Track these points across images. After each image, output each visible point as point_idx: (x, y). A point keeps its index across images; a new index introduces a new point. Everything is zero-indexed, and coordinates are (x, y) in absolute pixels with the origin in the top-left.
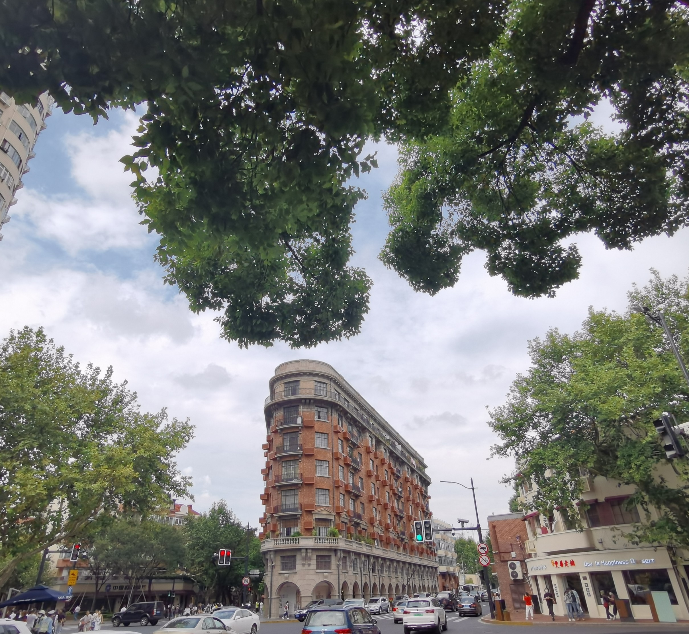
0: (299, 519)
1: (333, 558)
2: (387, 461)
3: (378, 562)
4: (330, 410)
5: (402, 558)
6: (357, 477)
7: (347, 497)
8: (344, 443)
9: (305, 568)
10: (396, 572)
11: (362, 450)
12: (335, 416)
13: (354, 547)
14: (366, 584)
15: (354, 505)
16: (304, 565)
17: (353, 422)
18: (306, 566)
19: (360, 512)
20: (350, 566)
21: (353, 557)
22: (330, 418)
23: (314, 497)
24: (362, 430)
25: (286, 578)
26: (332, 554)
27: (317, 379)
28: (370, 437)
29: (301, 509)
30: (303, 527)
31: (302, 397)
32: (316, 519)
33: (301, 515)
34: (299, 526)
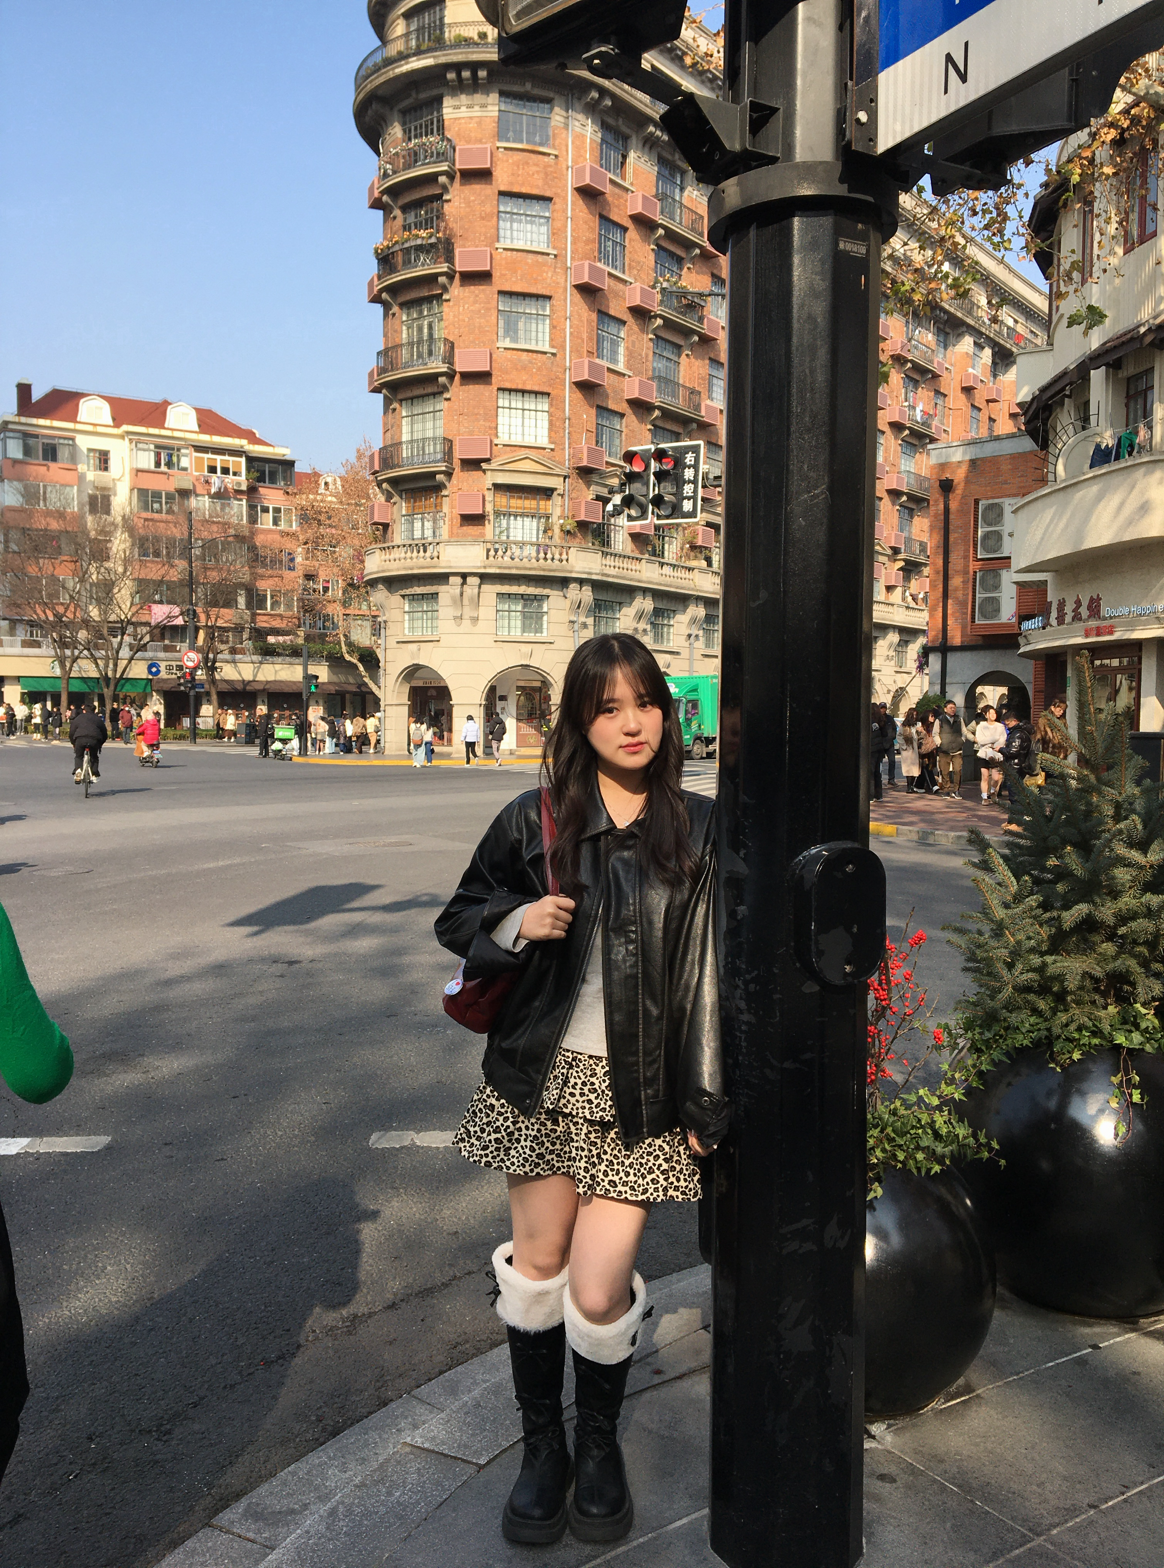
0: (441, 485)
1: (557, 603)
4: (559, 109)
6: (693, 361)
7: (634, 423)
8: (632, 233)
9: (462, 629)
12: (585, 127)
16: (458, 620)
18: (466, 623)
21: (645, 603)
22: (560, 141)
23: (492, 416)
25: (414, 655)
26: (553, 592)
29: (448, 455)
30: (457, 511)
31: (442, 60)
32: (497, 487)
33: (449, 474)
34: (446, 509)
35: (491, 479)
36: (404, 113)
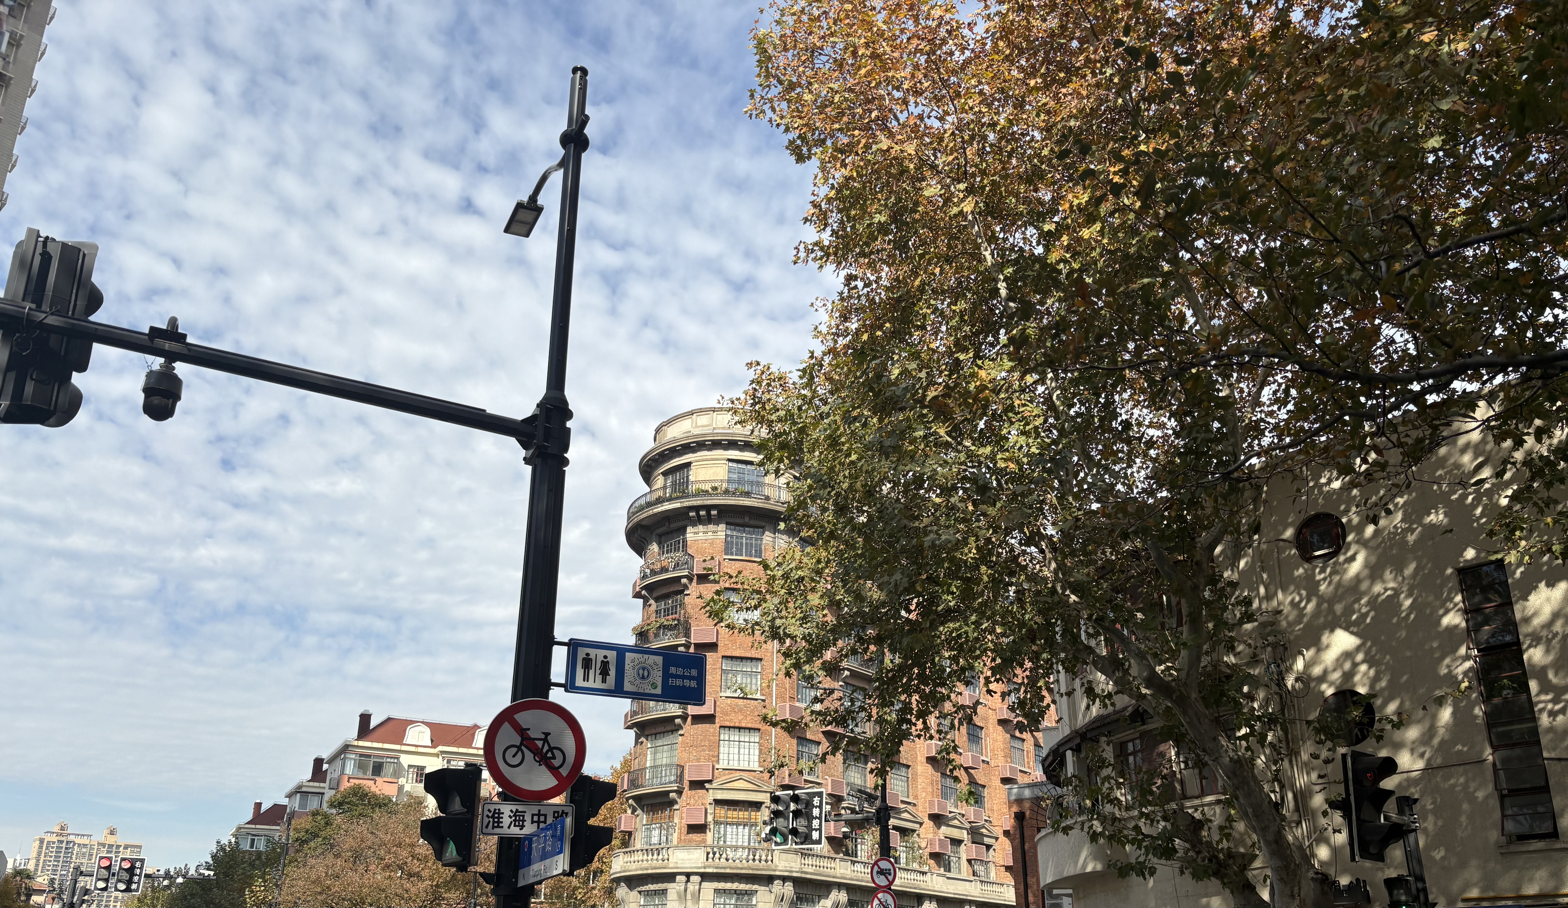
0: (674, 801)
1: (763, 896)
4: (769, 532)
22: (769, 553)
23: (716, 747)
26: (760, 887)
27: (732, 453)
29: (680, 778)
30: (685, 822)
31: (686, 504)
32: (718, 802)
33: (680, 792)
34: (676, 820)
35: (712, 796)
36: (660, 536)
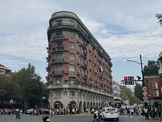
0: (62, 76)
1: (76, 92)
2: (97, 56)
3: (93, 95)
4: (75, 33)
5: (102, 93)
6: (85, 61)
7: (82, 69)
8: (81, 47)
9: (65, 96)
10: (99, 99)
11: (88, 51)
12: (77, 36)
13: (84, 88)
14: (88, 102)
15: (84, 72)
16: (64, 95)
17: (84, 39)
18: (65, 95)
19: (86, 75)
20: (83, 96)
21: (84, 92)
22: (75, 37)
23: (68, 68)
24: (88, 42)
25: (57, 100)
26: (76, 91)
27: (70, 19)
28: (91, 45)
29: (63, 73)
30: (64, 80)
31: (63, 27)
35: (69, 76)
